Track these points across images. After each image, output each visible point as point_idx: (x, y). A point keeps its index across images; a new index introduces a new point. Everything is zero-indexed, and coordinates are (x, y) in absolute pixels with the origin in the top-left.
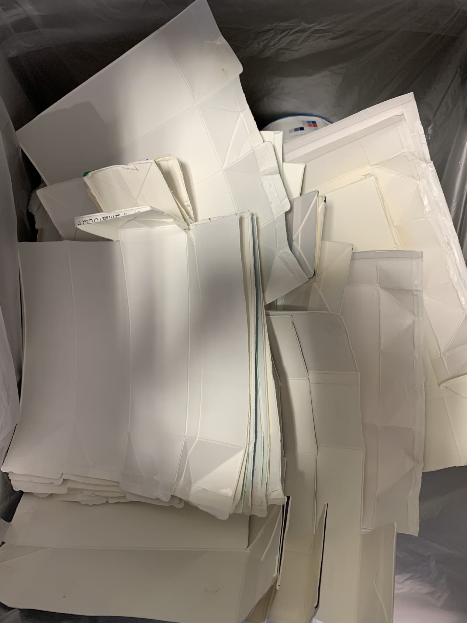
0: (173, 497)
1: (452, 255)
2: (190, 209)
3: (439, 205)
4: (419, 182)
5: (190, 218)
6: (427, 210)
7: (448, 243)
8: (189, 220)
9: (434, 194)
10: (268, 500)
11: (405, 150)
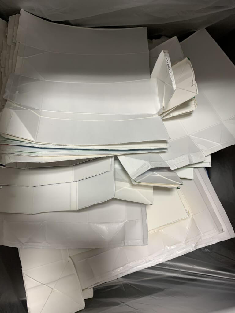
0: (6, 101)
1: (144, 262)
2: (168, 117)
3: (171, 254)
4: (184, 243)
5: (164, 116)
6: (168, 248)
7: (150, 260)
8: (162, 116)
9: (177, 251)
10: (4, 155)
11: (202, 234)
